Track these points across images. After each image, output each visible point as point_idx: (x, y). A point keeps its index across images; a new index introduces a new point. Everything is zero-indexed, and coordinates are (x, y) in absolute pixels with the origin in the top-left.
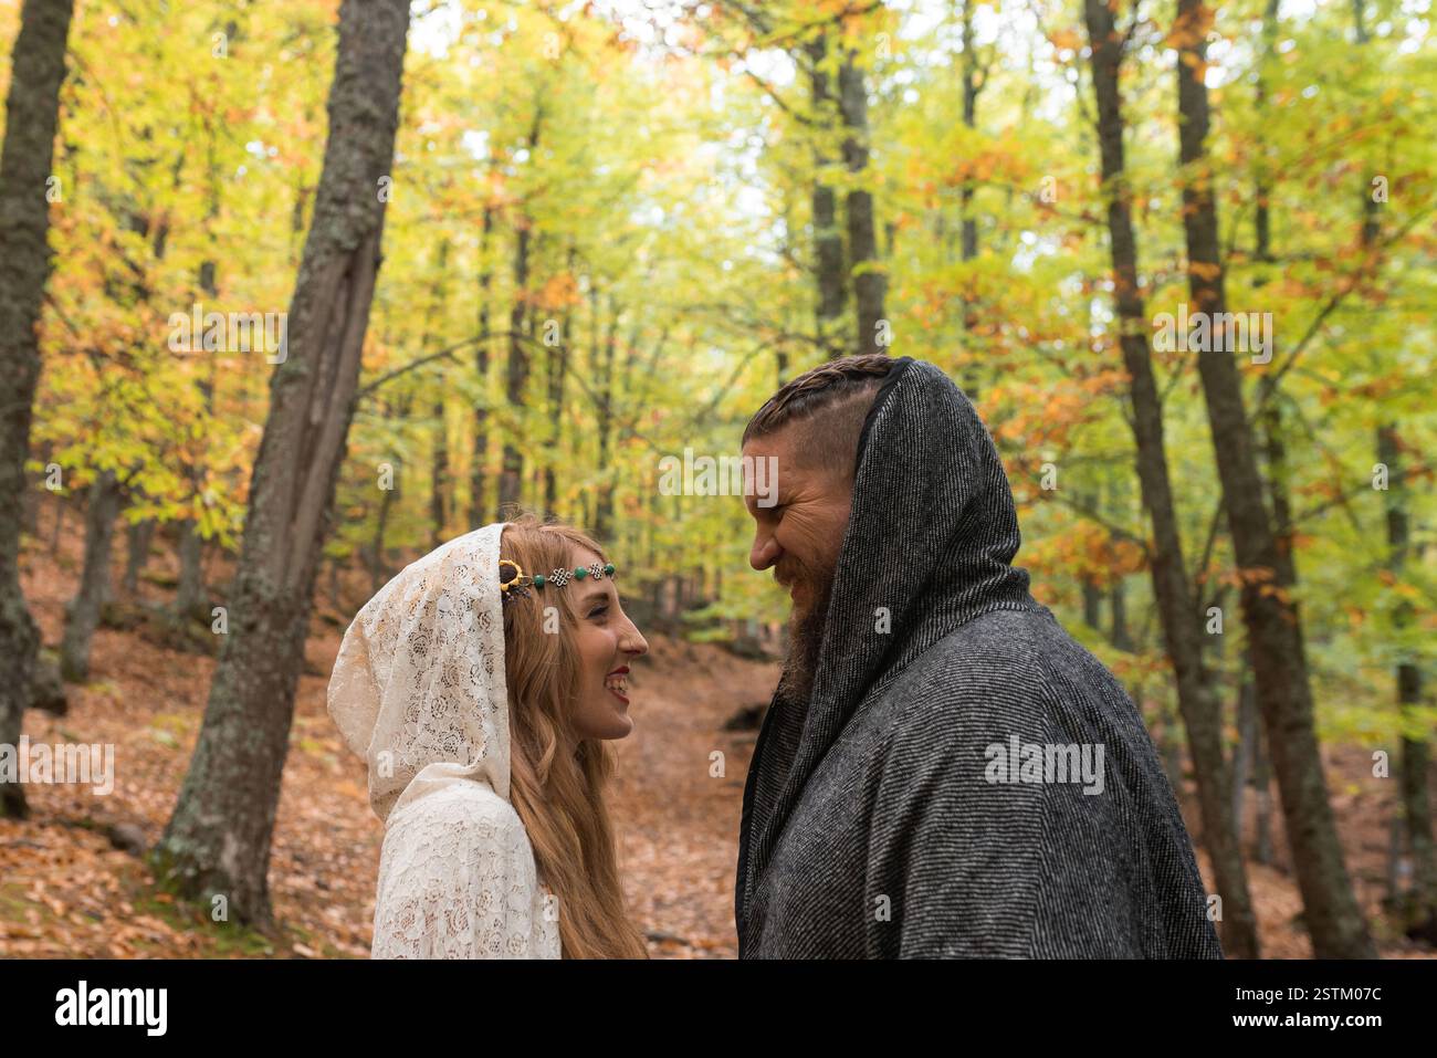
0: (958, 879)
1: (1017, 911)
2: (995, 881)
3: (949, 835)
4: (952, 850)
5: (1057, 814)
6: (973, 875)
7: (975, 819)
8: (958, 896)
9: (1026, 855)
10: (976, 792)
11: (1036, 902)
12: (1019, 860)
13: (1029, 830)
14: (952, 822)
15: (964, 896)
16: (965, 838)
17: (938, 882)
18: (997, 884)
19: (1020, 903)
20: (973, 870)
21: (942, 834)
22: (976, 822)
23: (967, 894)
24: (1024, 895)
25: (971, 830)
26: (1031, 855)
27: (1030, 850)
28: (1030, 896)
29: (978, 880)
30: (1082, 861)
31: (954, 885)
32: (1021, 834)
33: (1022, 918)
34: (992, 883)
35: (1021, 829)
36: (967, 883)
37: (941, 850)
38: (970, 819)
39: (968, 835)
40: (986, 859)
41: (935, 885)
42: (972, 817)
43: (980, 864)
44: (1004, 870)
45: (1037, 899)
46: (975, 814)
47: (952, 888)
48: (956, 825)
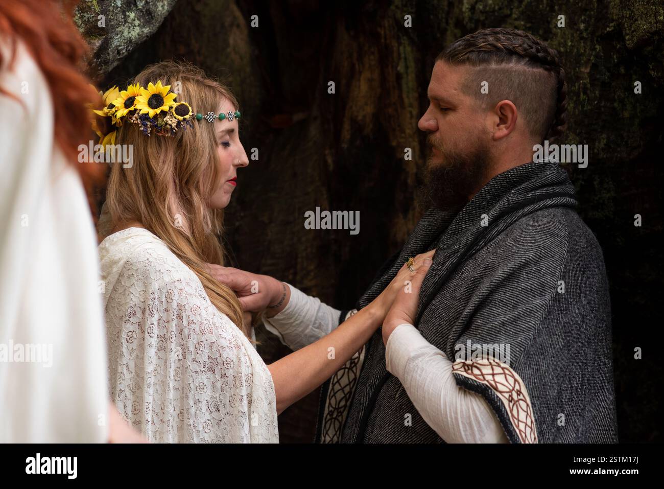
0: (496, 323)
1: (517, 346)
2: (513, 330)
3: (500, 304)
4: (499, 311)
5: (550, 313)
6: (503, 324)
7: (514, 302)
8: (494, 330)
9: (530, 324)
10: (519, 290)
11: (526, 345)
12: (527, 325)
13: (536, 314)
14: (503, 299)
15: (497, 332)
16: (507, 308)
17: (488, 322)
18: (513, 332)
19: (519, 343)
20: (505, 322)
21: (497, 302)
22: (515, 304)
23: (498, 331)
24: (523, 341)
25: (511, 306)
26: (533, 325)
27: (533, 322)
28: (525, 342)
29: (505, 327)
30: (550, 336)
31: (494, 325)
32: (532, 315)
33: (518, 349)
34: (511, 331)
35: (533, 312)
36: (500, 326)
37: (494, 309)
38: (512, 301)
39: (509, 308)
40: (512, 320)
41: (486, 322)
42: (514, 300)
43: (508, 321)
44: (518, 327)
45: (528, 345)
46: (515, 300)
47: (493, 326)
48: (504, 301)
